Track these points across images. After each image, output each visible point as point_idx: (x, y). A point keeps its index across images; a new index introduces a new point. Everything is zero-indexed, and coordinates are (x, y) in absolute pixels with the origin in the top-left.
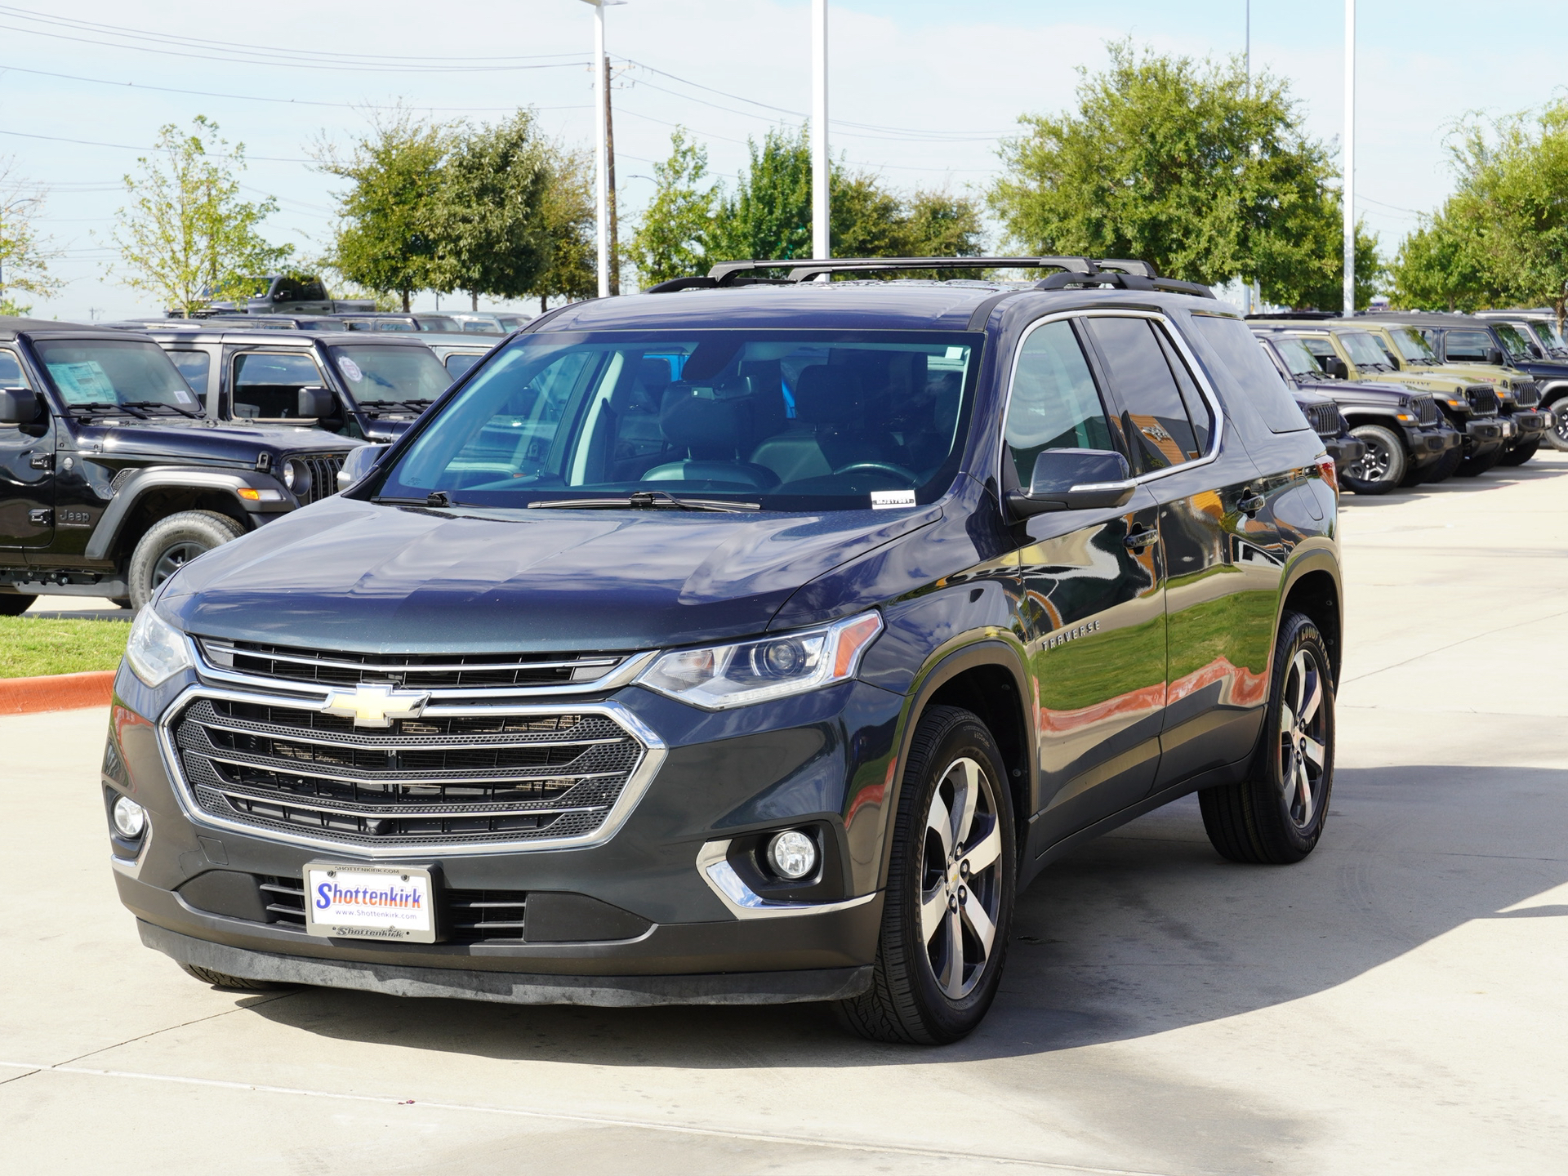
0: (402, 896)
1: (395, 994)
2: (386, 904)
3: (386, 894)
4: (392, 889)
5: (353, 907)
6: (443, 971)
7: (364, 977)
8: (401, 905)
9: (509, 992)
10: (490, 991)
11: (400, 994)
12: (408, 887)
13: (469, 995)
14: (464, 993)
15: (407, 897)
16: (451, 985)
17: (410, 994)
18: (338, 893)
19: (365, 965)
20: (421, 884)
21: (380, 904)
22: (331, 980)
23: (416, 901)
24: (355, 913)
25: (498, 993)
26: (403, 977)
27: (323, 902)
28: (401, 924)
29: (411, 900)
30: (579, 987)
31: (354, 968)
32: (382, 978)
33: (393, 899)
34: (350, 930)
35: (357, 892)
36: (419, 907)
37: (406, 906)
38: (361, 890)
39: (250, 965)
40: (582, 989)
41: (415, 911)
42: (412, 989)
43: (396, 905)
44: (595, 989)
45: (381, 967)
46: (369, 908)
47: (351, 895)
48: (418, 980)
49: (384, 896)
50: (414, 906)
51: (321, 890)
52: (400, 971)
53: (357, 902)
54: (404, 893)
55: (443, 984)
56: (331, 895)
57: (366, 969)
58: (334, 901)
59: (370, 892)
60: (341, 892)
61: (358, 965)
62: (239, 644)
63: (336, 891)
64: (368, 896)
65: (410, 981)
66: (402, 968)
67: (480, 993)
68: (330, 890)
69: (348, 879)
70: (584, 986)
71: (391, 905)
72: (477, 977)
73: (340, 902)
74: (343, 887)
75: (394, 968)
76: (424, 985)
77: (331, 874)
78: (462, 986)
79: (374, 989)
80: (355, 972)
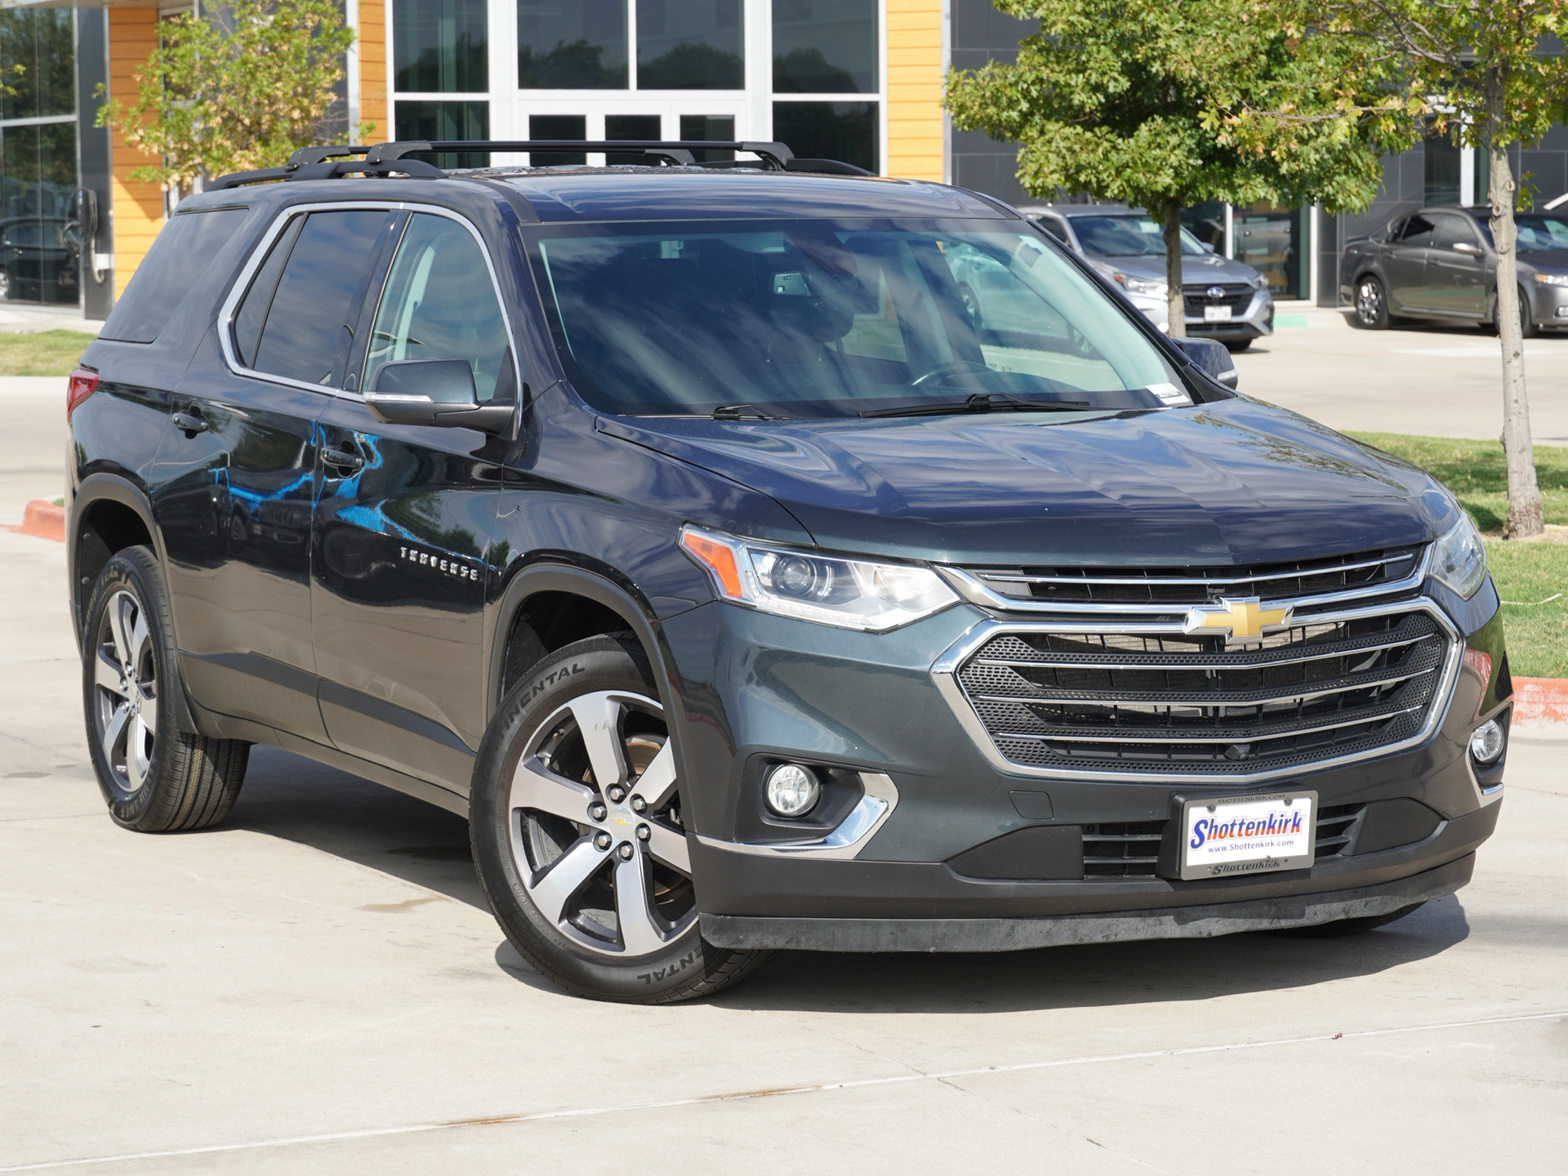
0: (1281, 821)
1: (1200, 936)
2: (1262, 833)
3: (1264, 823)
4: (1272, 815)
5: (1227, 842)
6: (1248, 903)
7: (1161, 924)
8: (1279, 832)
9: (1302, 915)
10: (1285, 917)
11: (1205, 935)
12: (1289, 812)
13: (1264, 924)
14: (1260, 923)
15: (1287, 822)
16: (1251, 918)
17: (1214, 934)
18: (1214, 829)
19: (1166, 911)
20: (1304, 806)
21: (1257, 834)
22: (1116, 935)
23: (1296, 825)
24: (1229, 848)
25: (1292, 918)
26: (1209, 916)
27: (1197, 842)
28: (1277, 853)
29: (1290, 824)
30: (1357, 899)
31: (1150, 916)
32: (1181, 920)
33: (1271, 827)
34: (1226, 866)
35: (1233, 825)
36: (1298, 831)
37: (1284, 832)
38: (1238, 822)
39: (1009, 935)
40: (1359, 900)
41: (1294, 836)
42: (1216, 927)
43: (1273, 833)
44: (1368, 899)
45: (1185, 909)
46: (1244, 840)
47: (1226, 830)
48: (1223, 917)
49: (1262, 825)
50: (1292, 831)
51: (1197, 830)
52: (1207, 910)
53: (1231, 836)
54: (1284, 819)
55: (1245, 917)
56: (1205, 832)
57: (1166, 915)
58: (1209, 838)
59: (1247, 822)
60: (1216, 827)
61: (1157, 911)
62: (1029, 570)
63: (1211, 827)
64: (1244, 827)
65: (1216, 919)
66: (1210, 907)
67: (1275, 921)
68: (1206, 827)
69: (1226, 813)
70: (1361, 897)
71: (1268, 833)
72: (1276, 905)
73: (1214, 838)
74: (1219, 822)
75: (1201, 908)
76: (1227, 921)
77: (1211, 809)
78: (1260, 916)
79: (1168, 935)
80: (1150, 921)
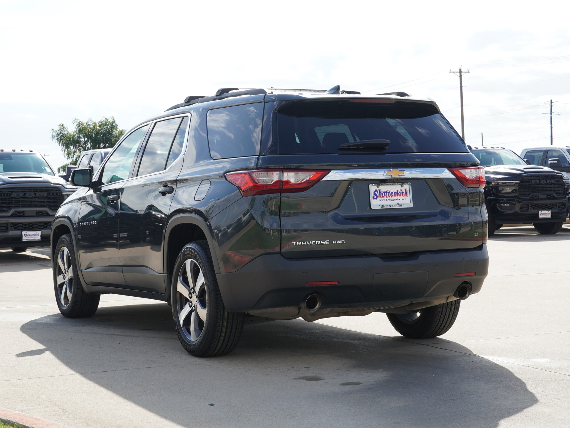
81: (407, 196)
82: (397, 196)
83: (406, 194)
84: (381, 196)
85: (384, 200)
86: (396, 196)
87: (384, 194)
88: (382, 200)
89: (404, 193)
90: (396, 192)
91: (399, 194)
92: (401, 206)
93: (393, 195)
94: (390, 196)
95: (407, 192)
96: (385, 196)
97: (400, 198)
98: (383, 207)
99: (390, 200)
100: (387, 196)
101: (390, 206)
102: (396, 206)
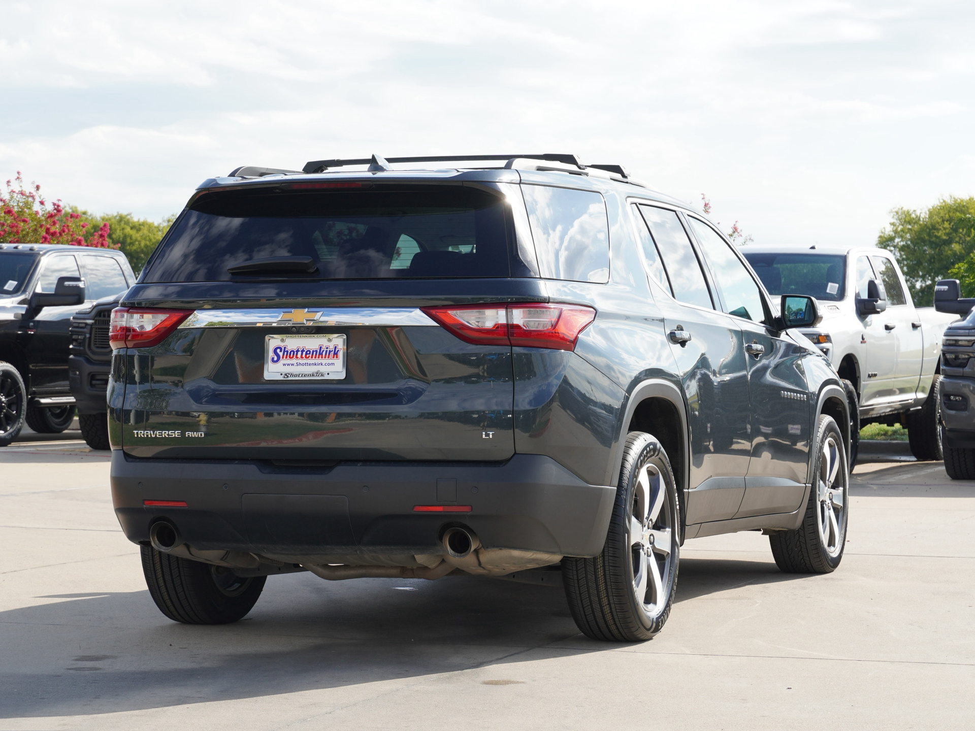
81: (337, 357)
82: (319, 357)
83: (337, 354)
84: (286, 358)
85: (293, 365)
86: (315, 357)
87: (292, 353)
88: (288, 365)
89: (333, 352)
90: (316, 351)
91: (322, 354)
92: (322, 375)
93: (311, 355)
94: (303, 358)
95: (338, 351)
96: (295, 357)
97: (324, 361)
98: (288, 377)
99: (303, 365)
100: (298, 358)
101: (300, 376)
102: (313, 375)
